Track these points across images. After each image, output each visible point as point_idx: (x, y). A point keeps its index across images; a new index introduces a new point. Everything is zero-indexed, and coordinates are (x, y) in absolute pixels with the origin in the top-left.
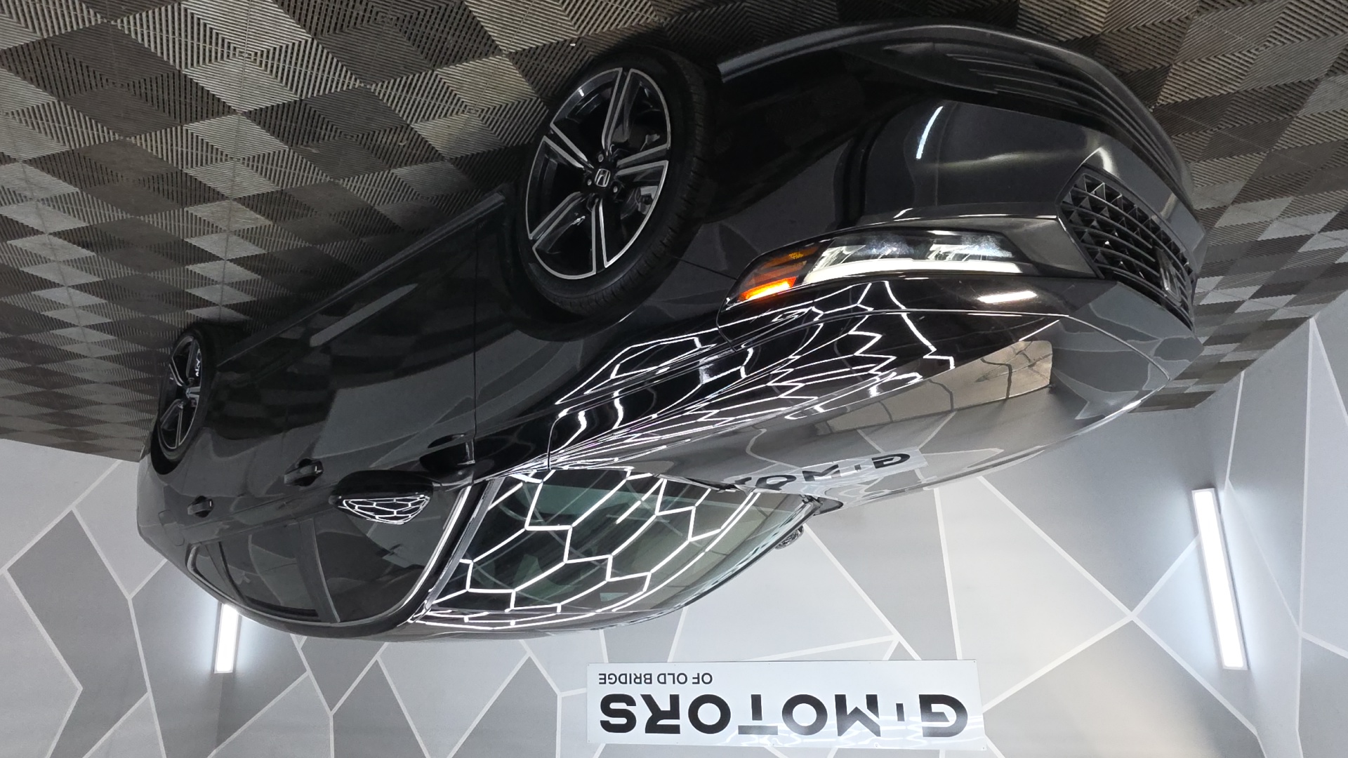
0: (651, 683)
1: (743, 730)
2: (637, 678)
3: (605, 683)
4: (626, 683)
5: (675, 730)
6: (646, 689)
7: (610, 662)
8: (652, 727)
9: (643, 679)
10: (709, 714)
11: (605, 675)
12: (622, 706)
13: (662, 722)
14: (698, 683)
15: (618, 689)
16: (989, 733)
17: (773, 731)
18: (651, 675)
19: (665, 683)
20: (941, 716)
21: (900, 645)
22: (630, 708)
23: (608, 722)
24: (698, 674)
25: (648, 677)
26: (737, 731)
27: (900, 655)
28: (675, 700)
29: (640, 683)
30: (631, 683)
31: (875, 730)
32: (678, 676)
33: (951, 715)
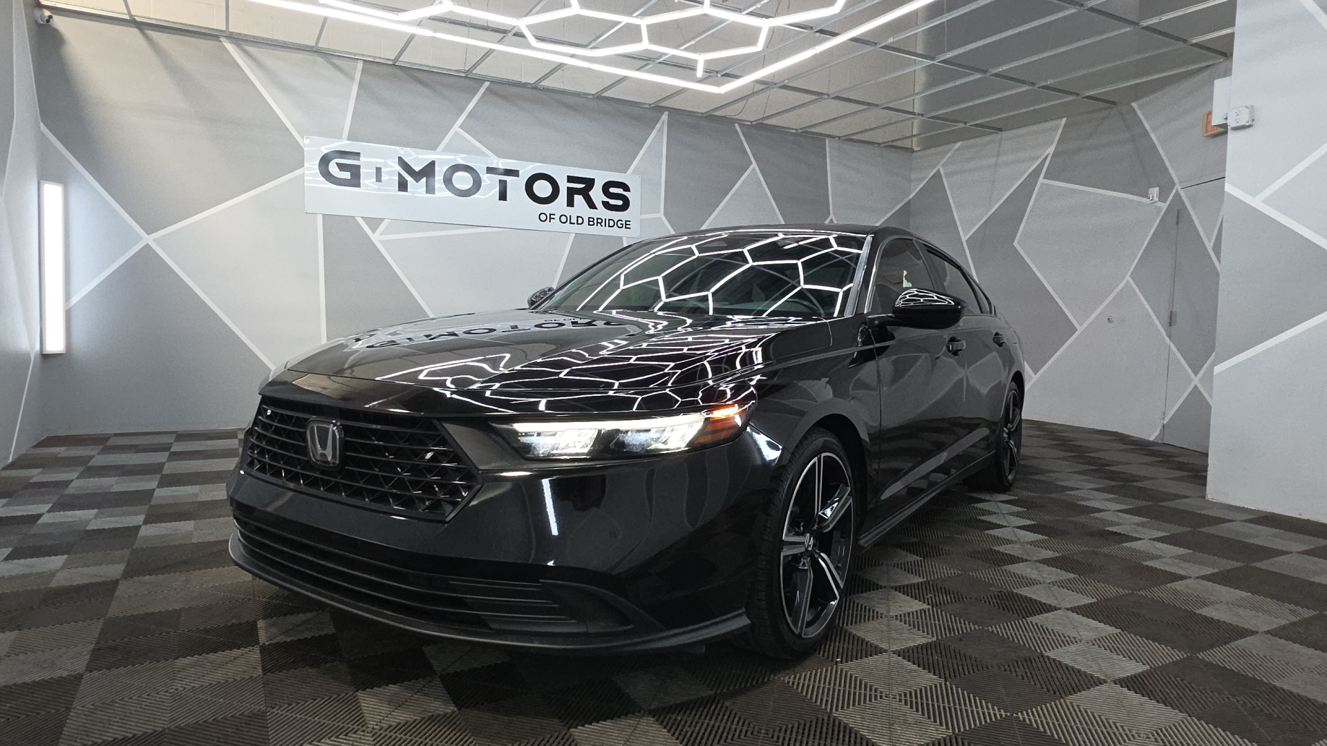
0: (589, 218)
1: (514, 173)
2: (600, 223)
3: (626, 221)
5: (571, 179)
6: (594, 214)
7: (621, 237)
8: (590, 183)
9: (595, 221)
10: (543, 189)
12: (613, 202)
13: (581, 186)
14: (550, 215)
15: (616, 215)
16: (300, 149)
17: (490, 170)
18: (589, 225)
19: (578, 217)
20: (342, 167)
21: (374, 231)
22: (606, 199)
23: (624, 191)
24: (550, 221)
25: (591, 223)
26: (520, 173)
27: (374, 223)
28: (570, 203)
29: (597, 219)
30: (605, 220)
31: (403, 163)
32: (566, 222)
33: (333, 169)
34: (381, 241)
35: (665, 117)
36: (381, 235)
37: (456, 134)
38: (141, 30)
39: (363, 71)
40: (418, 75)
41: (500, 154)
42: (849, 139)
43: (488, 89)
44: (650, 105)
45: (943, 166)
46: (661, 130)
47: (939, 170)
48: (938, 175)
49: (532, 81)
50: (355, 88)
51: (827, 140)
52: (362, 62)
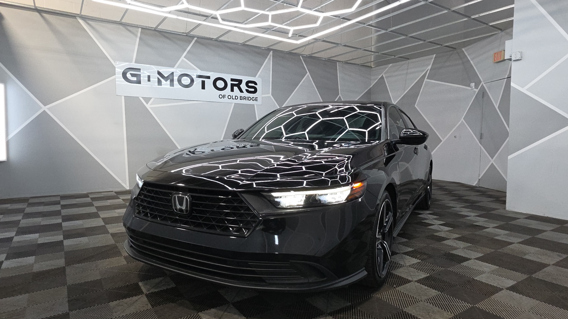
0: (240, 97)
1: (208, 77)
2: (245, 99)
3: (256, 98)
4: (249, 97)
5: (232, 80)
6: (242, 95)
7: (254, 105)
8: (240, 81)
9: (243, 98)
10: (220, 84)
11: (256, 101)
12: (250, 90)
13: (237, 83)
14: (224, 95)
15: (251, 95)
16: (114, 67)
17: (198, 76)
18: (240, 99)
19: (235, 96)
20: (133, 75)
21: (147, 103)
22: (247, 88)
23: (255, 85)
24: (224, 98)
25: (241, 99)
26: (211, 77)
27: (147, 100)
28: (232, 90)
29: (244, 97)
30: (247, 97)
31: (159, 73)
32: (231, 98)
33: (128, 76)
34: (151, 108)
35: (271, 53)
36: (150, 105)
37: (183, 60)
38: (40, 13)
39: (141, 32)
40: (167, 35)
41: (202, 69)
42: (347, 63)
43: (196, 41)
44: (265, 48)
45: (385, 74)
46: (270, 59)
47: (383, 75)
48: (382, 77)
49: (215, 38)
50: (138, 40)
51: (337, 63)
52: (141, 28)
